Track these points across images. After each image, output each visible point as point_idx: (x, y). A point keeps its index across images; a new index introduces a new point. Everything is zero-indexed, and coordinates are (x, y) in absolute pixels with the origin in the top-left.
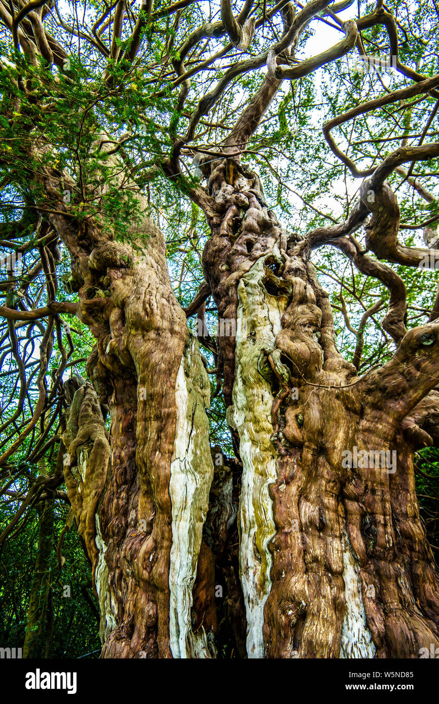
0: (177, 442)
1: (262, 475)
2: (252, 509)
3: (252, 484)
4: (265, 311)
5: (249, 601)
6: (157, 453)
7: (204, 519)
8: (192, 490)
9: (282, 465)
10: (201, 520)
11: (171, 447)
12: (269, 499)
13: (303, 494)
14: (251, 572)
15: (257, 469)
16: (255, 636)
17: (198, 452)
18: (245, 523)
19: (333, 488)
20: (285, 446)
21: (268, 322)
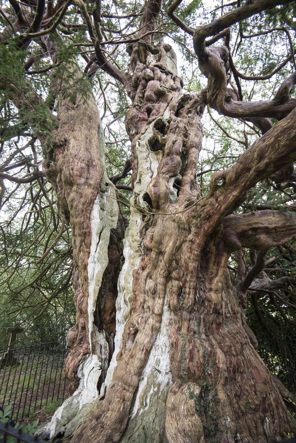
0: (91, 247)
1: (132, 265)
2: (123, 281)
3: (126, 269)
4: (148, 164)
5: (118, 322)
6: (81, 253)
7: (100, 285)
8: (96, 271)
9: (143, 260)
10: (99, 286)
11: (88, 250)
12: (132, 277)
13: (149, 276)
14: (122, 310)
15: (130, 262)
16: (119, 337)
17: (101, 253)
18: (120, 288)
19: (163, 273)
20: (144, 250)
21: (149, 171)
